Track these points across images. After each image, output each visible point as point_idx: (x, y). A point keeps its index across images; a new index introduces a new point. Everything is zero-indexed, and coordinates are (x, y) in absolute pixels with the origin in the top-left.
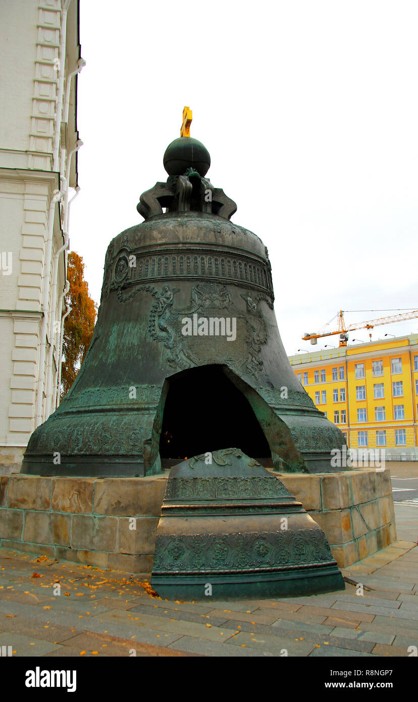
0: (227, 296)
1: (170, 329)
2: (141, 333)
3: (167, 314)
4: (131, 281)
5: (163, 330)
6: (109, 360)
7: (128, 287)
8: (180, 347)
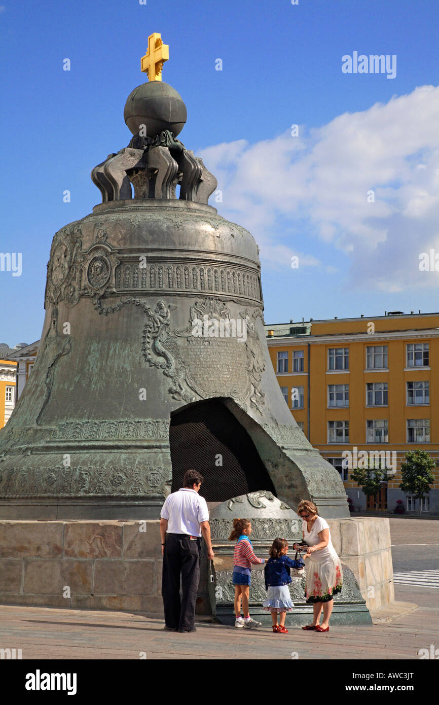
0: (227, 316)
1: (169, 355)
2: (133, 357)
3: (164, 336)
4: (114, 290)
5: (160, 355)
6: (93, 386)
7: (111, 297)
8: (182, 375)
